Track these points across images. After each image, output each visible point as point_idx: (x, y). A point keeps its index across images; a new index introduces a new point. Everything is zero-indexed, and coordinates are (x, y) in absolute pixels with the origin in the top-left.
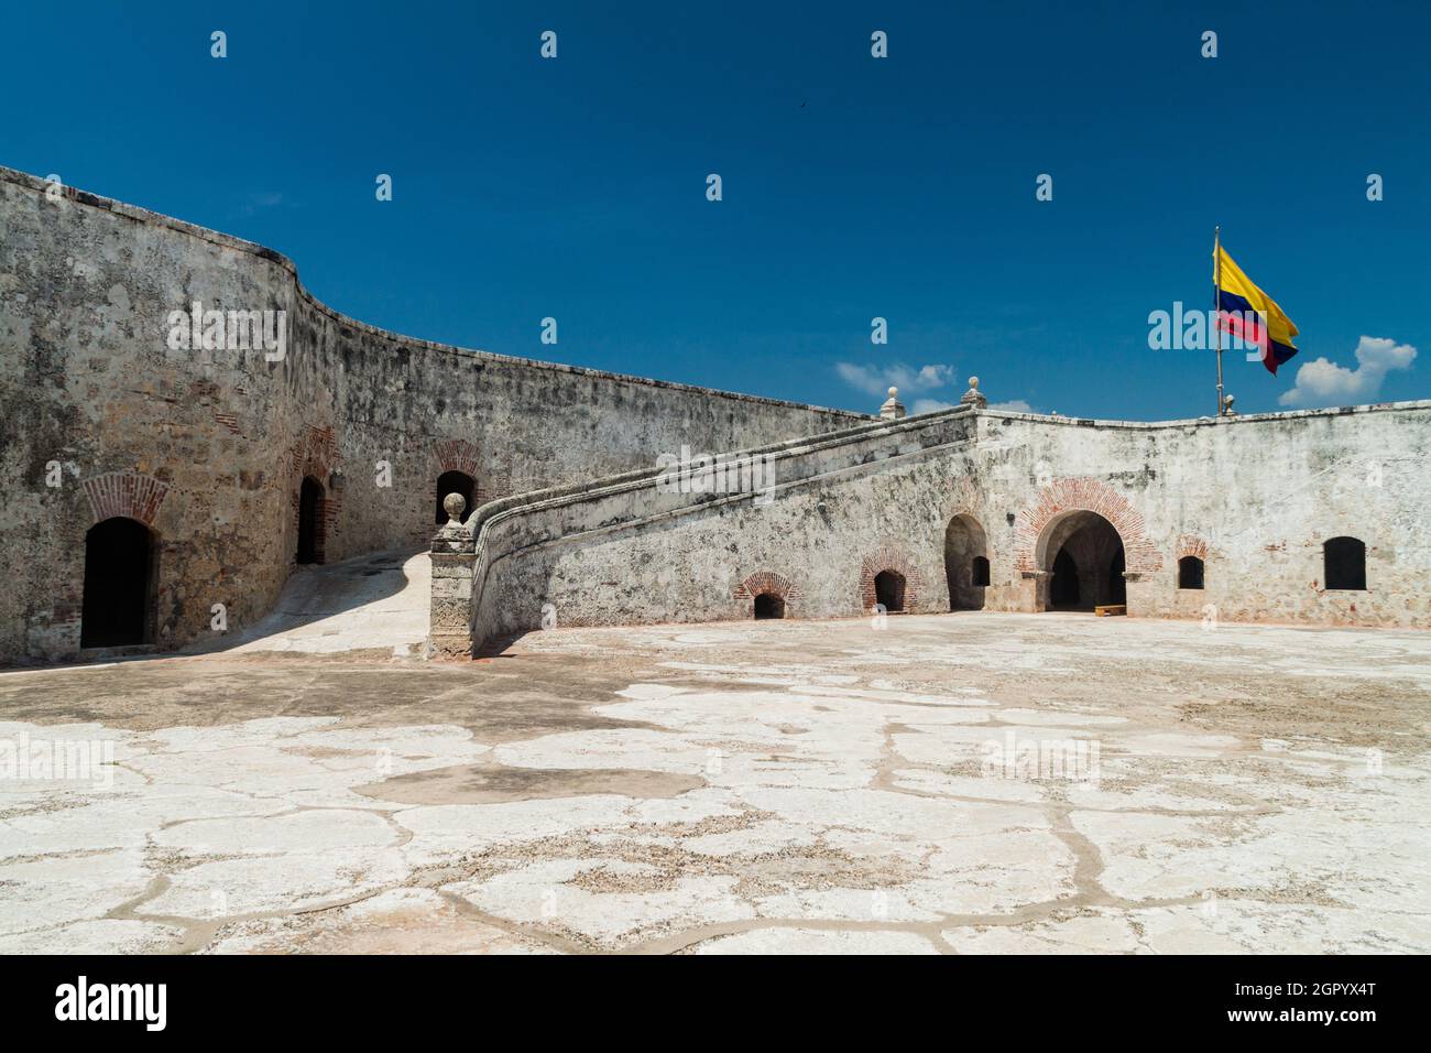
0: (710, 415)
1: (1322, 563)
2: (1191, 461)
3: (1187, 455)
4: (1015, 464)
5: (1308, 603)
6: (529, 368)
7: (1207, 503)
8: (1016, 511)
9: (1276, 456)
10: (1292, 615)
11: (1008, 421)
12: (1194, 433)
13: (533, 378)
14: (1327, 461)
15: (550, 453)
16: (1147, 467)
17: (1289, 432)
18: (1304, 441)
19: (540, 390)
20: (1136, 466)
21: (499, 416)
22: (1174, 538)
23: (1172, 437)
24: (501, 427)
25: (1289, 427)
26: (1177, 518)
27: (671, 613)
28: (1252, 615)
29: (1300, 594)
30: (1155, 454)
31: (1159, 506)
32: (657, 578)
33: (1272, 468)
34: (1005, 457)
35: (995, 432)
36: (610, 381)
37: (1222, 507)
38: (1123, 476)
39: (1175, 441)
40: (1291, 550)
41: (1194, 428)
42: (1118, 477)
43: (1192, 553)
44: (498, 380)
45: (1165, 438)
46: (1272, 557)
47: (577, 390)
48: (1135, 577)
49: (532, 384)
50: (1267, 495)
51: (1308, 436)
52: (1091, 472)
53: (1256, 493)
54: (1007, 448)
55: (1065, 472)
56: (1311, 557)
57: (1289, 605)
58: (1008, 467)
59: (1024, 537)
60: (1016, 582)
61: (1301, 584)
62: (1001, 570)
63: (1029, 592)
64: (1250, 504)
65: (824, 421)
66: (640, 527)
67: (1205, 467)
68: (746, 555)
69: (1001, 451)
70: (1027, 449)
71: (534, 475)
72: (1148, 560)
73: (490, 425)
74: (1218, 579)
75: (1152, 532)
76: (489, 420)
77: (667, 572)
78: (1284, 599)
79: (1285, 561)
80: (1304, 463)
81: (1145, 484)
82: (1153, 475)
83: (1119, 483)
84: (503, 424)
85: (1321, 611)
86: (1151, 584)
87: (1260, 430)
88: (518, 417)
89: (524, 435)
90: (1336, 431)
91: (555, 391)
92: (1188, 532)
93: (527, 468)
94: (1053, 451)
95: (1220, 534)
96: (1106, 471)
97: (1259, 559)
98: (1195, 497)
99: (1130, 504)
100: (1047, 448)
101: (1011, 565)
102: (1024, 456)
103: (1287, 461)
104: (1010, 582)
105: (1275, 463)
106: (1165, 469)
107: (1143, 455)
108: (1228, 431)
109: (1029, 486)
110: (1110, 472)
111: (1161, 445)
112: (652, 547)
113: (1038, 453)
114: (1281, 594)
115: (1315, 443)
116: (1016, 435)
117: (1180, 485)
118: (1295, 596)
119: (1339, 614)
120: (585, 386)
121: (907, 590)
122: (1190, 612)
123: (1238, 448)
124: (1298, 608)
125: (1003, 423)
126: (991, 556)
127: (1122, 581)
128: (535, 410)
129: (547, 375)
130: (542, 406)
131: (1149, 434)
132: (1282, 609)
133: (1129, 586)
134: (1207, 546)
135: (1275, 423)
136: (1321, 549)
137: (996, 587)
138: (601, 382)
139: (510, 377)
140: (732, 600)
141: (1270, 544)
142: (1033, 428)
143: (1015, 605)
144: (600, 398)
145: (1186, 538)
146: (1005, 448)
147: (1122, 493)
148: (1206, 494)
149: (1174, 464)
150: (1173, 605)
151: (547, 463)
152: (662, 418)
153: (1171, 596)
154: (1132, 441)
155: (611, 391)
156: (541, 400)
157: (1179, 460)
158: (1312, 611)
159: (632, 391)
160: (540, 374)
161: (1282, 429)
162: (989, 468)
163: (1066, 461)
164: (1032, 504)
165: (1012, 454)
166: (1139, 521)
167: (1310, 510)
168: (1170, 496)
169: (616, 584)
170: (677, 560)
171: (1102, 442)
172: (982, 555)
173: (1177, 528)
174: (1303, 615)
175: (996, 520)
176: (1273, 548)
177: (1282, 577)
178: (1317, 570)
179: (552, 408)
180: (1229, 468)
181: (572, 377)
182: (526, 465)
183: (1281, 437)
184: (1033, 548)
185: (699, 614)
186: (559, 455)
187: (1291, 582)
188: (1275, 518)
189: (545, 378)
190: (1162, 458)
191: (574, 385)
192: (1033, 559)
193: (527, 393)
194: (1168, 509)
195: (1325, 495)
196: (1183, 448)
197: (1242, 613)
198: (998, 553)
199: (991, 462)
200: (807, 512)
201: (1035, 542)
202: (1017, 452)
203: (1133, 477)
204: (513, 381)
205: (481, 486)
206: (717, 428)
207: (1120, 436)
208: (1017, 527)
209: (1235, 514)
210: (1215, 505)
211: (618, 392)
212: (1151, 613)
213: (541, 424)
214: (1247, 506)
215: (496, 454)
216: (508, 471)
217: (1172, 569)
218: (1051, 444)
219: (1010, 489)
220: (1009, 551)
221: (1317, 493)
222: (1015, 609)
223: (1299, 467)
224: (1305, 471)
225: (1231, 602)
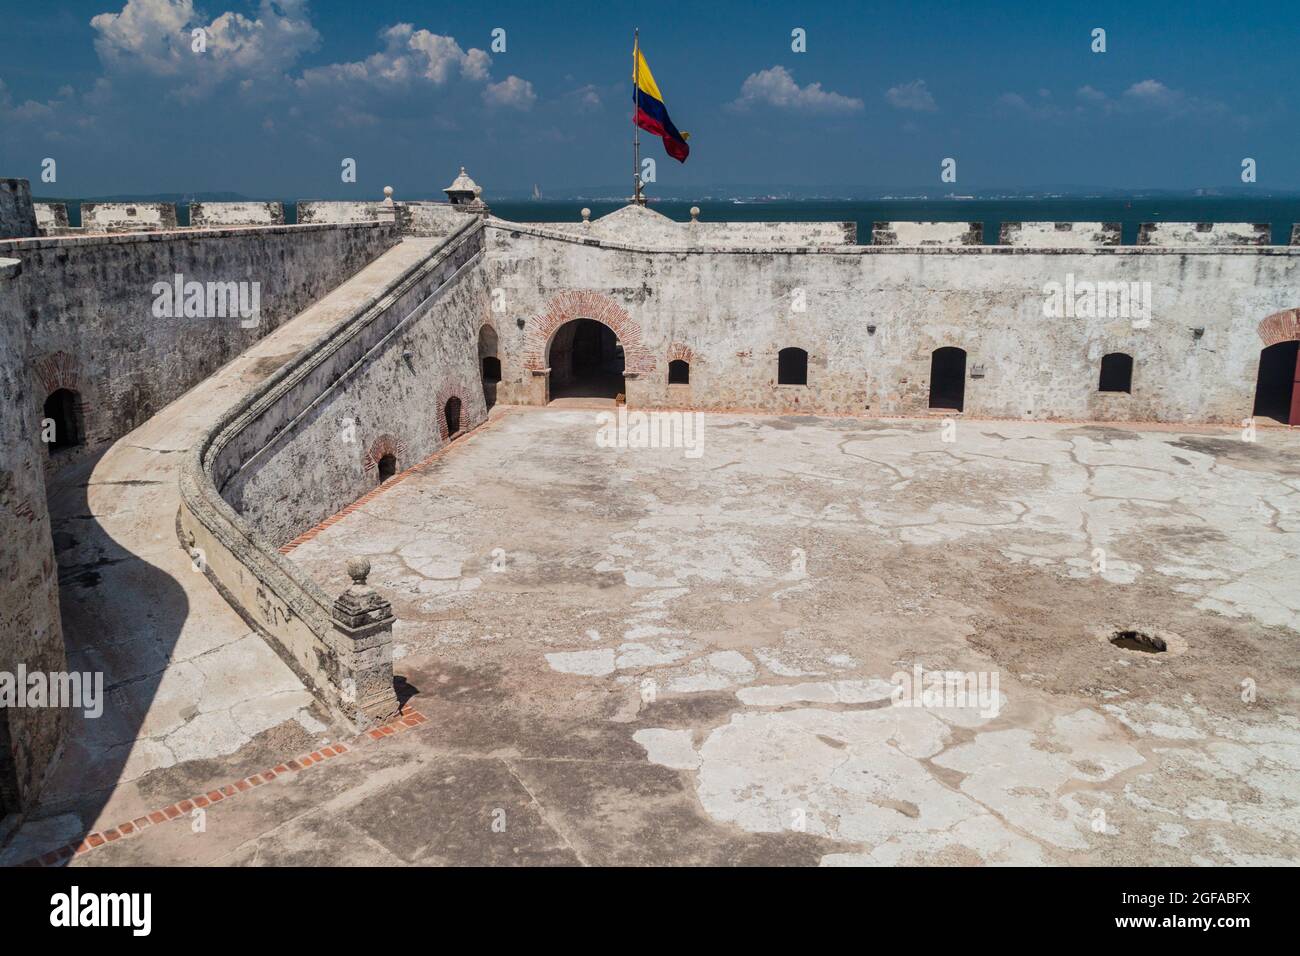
0: (266, 256)
1: (777, 367)
2: (681, 282)
3: (678, 277)
4: (524, 274)
5: (766, 397)
6: (110, 247)
7: (694, 317)
8: (526, 318)
9: (748, 282)
10: (754, 406)
11: (516, 234)
12: (684, 259)
13: (115, 257)
14: (785, 289)
15: (142, 339)
16: (645, 285)
17: (759, 264)
18: (769, 272)
19: (123, 269)
20: (636, 284)
21: (91, 312)
22: (666, 346)
23: (666, 260)
24: (94, 325)
25: (758, 260)
26: (669, 329)
27: (328, 507)
28: (725, 406)
29: (761, 390)
30: (652, 274)
31: (654, 318)
32: (313, 476)
33: (745, 292)
34: (514, 268)
35: (503, 244)
36: (183, 241)
37: (706, 321)
38: (624, 291)
39: (669, 264)
40: (757, 356)
41: (685, 255)
42: (619, 292)
43: (680, 357)
44: (83, 269)
45: (660, 261)
46: (742, 362)
47: (156, 261)
48: (633, 376)
49: (115, 264)
50: (740, 314)
51: (772, 268)
52: (596, 286)
53: (731, 310)
54: (516, 259)
55: (572, 285)
56: (770, 363)
57: (752, 398)
58: (517, 277)
59: (533, 341)
60: (526, 380)
61: (761, 382)
62: (513, 368)
63: (540, 387)
64: (727, 320)
65: (348, 237)
66: (294, 429)
67: (692, 289)
68: (367, 423)
69: (510, 261)
70: (536, 262)
71: (130, 371)
72: (645, 362)
73: (82, 325)
74: (700, 378)
75: (649, 340)
76: (82, 320)
77: (319, 467)
78: (749, 393)
79: (751, 365)
80: (769, 290)
81: (643, 300)
82: (650, 292)
83: (621, 297)
84: (95, 320)
85: (775, 402)
86: (646, 382)
87: (737, 261)
88: (108, 307)
89: (116, 327)
90: (793, 266)
91: (137, 266)
92: (678, 341)
93: (124, 365)
94: (560, 265)
95: (703, 343)
96: (609, 286)
97: (732, 363)
98: (684, 312)
99: (630, 315)
100: (555, 262)
101: (522, 364)
102: (533, 268)
103: (756, 287)
104: (521, 380)
105: (747, 289)
106: (659, 287)
107: (641, 274)
108: (712, 259)
109: (538, 295)
110: (612, 287)
111: (657, 267)
112: (305, 447)
113: (547, 266)
114: (747, 390)
115: (777, 274)
116: (524, 248)
117: (672, 302)
118: (757, 391)
119: (787, 404)
120: (162, 253)
121: (463, 411)
122: (678, 404)
123: (719, 274)
124: (759, 400)
125: (512, 236)
126: (502, 356)
127: (622, 380)
128: (122, 295)
129: (128, 251)
130: (128, 288)
131: (647, 256)
132: (747, 401)
133: (628, 383)
134: (693, 352)
135: (748, 255)
136: (777, 356)
137: (507, 383)
138: (175, 245)
139: (94, 262)
140: (364, 474)
141: (741, 351)
142: (541, 243)
143: (526, 399)
144: (177, 263)
145: (676, 345)
146: (515, 260)
147: (623, 306)
148: (692, 310)
149: (668, 283)
150: (664, 398)
151: (140, 352)
152: (229, 271)
153: (662, 392)
154: (632, 261)
155: (185, 253)
156: (126, 282)
157: (673, 281)
158: (768, 403)
159: (203, 248)
160: (122, 251)
161: (753, 262)
162: (498, 277)
163: (572, 276)
164: (541, 311)
165: (521, 265)
166: (637, 329)
167: (771, 326)
168: (664, 310)
169: (287, 497)
170: (323, 452)
171: (607, 260)
172: (492, 355)
173: (669, 336)
174: (762, 405)
175: (506, 325)
176: (742, 355)
177: (748, 377)
178: (773, 372)
179: (136, 287)
180: (712, 290)
181: (150, 246)
182: (121, 362)
183: (752, 268)
184: (543, 351)
185: (346, 499)
186: (148, 338)
187: (755, 381)
188: (745, 332)
189: (126, 254)
190: (657, 278)
191: (153, 255)
192: (543, 360)
193: (112, 277)
194: (662, 321)
195: (782, 313)
196: (675, 271)
197: (718, 404)
198: (508, 354)
199: (500, 271)
200: (397, 363)
201: (544, 345)
202: (526, 264)
203: (632, 292)
204: (98, 266)
205: (84, 399)
206: (273, 269)
207: (622, 257)
208: (526, 331)
209: (715, 327)
210: (700, 319)
211: (191, 252)
212: (647, 406)
213: (130, 309)
214: (724, 322)
215: (93, 358)
216: (106, 373)
217: (664, 369)
218: (558, 259)
219: (520, 296)
220: (520, 352)
221: (776, 314)
222: (525, 402)
223: (765, 292)
224: (769, 296)
225: (709, 396)
